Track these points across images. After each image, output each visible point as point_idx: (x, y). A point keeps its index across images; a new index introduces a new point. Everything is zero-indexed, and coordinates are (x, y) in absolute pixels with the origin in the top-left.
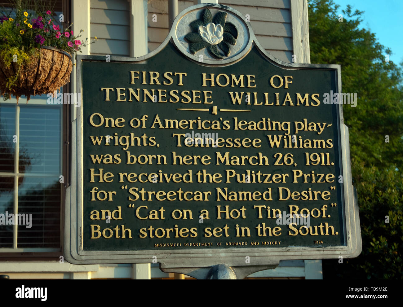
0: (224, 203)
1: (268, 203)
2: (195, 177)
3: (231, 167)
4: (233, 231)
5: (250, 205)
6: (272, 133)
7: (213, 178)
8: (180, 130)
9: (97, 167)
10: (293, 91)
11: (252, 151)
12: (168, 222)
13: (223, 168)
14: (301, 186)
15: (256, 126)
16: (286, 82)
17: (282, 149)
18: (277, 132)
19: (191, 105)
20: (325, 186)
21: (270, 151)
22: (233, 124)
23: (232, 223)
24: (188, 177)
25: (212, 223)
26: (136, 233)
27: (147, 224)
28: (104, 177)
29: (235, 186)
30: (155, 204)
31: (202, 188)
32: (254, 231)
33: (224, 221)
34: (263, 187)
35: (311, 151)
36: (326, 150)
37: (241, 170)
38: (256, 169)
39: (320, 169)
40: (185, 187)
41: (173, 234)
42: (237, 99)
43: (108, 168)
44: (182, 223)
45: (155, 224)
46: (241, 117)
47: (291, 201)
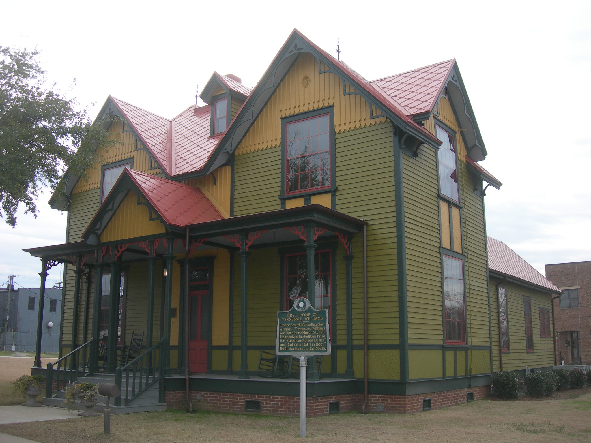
0: (304, 342)
1: (312, 342)
2: (298, 337)
3: (305, 334)
4: (305, 348)
5: (308, 342)
6: (313, 326)
7: (302, 337)
8: (296, 327)
9: (281, 335)
10: (317, 316)
11: (309, 331)
12: (294, 347)
13: (303, 335)
14: (319, 338)
15: (310, 325)
16: (316, 314)
17: (315, 330)
18: (314, 326)
19: (298, 321)
20: (323, 338)
21: (312, 330)
22: (305, 325)
23: (305, 347)
24: (297, 337)
25: (302, 347)
26: (288, 349)
27: (290, 347)
28: (282, 337)
29: (306, 339)
30: (291, 343)
31: (300, 339)
32: (309, 349)
33: (304, 346)
34: (311, 339)
35: (321, 330)
36: (324, 330)
37: (307, 335)
38: (310, 334)
39: (322, 334)
40: (296, 338)
41: (294, 349)
42: (306, 319)
43: (283, 335)
44: (296, 347)
45: (291, 347)
46: (307, 323)
47: (316, 342)
